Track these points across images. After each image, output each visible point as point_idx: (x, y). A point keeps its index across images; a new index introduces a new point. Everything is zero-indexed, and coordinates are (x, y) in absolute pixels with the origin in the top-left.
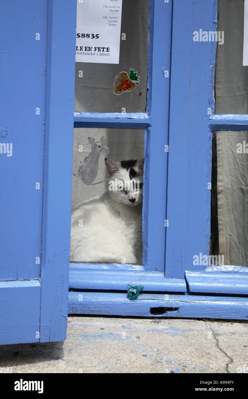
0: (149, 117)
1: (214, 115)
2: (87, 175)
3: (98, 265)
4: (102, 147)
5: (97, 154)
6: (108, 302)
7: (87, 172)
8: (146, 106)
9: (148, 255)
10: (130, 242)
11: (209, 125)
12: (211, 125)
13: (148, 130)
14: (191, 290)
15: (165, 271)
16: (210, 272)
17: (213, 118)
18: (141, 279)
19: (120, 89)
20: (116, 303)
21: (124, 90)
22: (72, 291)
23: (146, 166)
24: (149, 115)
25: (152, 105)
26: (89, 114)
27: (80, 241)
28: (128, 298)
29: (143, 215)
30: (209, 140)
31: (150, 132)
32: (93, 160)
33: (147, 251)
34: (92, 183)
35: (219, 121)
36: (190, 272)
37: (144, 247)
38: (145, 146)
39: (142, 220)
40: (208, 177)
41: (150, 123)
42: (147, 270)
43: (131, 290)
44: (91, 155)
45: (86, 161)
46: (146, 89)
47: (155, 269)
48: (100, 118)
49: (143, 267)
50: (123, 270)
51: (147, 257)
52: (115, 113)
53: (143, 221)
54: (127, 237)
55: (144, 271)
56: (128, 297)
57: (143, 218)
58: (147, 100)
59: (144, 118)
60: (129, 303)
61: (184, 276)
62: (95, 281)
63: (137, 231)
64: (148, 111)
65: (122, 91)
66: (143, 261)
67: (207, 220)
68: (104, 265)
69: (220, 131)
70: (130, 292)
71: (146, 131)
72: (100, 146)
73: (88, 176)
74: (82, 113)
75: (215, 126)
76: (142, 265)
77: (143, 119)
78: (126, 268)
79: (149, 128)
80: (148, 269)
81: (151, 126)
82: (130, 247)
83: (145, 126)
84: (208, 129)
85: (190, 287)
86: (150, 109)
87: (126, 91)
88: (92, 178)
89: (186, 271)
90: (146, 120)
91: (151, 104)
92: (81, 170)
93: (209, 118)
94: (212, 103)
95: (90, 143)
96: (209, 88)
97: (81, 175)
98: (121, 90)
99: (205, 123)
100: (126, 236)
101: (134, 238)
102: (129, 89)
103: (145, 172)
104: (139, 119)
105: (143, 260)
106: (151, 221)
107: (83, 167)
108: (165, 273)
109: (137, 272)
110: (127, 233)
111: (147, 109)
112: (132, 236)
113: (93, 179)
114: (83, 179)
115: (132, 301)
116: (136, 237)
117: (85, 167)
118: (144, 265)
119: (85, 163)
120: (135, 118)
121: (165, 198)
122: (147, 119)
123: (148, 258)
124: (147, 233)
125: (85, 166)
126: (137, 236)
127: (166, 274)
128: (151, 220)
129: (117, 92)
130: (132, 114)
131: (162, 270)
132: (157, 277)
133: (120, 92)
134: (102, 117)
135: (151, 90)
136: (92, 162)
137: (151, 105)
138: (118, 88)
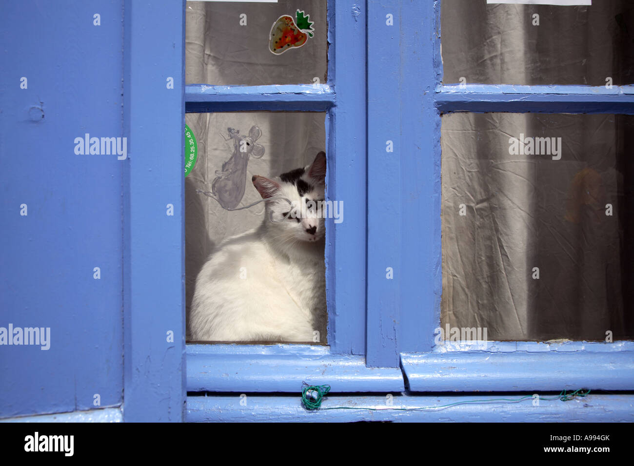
0: (332, 91)
1: (442, 86)
2: (228, 193)
3: (252, 347)
4: (252, 145)
5: (244, 156)
6: (268, 416)
7: (227, 188)
8: (327, 72)
9: (336, 329)
10: (307, 304)
11: (436, 102)
12: (438, 103)
13: (332, 112)
14: (413, 388)
15: (366, 356)
16: (442, 355)
17: (442, 91)
18: (325, 370)
19: (280, 44)
20: (283, 416)
21: (288, 45)
22: (206, 396)
23: (330, 176)
24: (332, 87)
25: (337, 70)
26: (229, 88)
27: (221, 306)
28: (304, 408)
29: (326, 260)
30: (436, 129)
31: (334, 116)
32: (238, 168)
33: (334, 322)
34: (237, 208)
35: (453, 95)
36: (408, 355)
37: (330, 315)
38: (327, 141)
39: (324, 268)
40: (437, 193)
41: (334, 101)
42: (335, 354)
43: (307, 393)
44: (233, 160)
45: (225, 170)
46: (326, 43)
47: (350, 352)
48: (247, 94)
49: (329, 350)
50: (294, 356)
51: (335, 332)
52: (273, 86)
53: (327, 271)
54: (303, 296)
55: (331, 356)
56: (304, 405)
57: (327, 266)
58: (328, 61)
59: (324, 93)
60: (305, 417)
61: (398, 363)
62: (246, 377)
63: (319, 286)
64: (331, 80)
65: (284, 47)
66: (328, 339)
67: (436, 266)
68: (261, 348)
69: (454, 112)
70: (308, 397)
71: (328, 115)
72: (250, 143)
73: (230, 195)
74: (216, 87)
75: (445, 104)
76: (327, 345)
77: (322, 94)
78: (299, 352)
79: (333, 109)
80: (338, 353)
81: (335, 106)
82: (306, 312)
83: (326, 106)
84: (434, 110)
85: (410, 382)
86: (334, 76)
87: (292, 48)
88: (236, 198)
89: (403, 354)
90: (327, 96)
91: (335, 68)
92: (216, 185)
93: (435, 90)
94: (438, 66)
95: (231, 138)
96: (433, 40)
97: (217, 194)
98: (282, 47)
99: (428, 99)
100: (300, 294)
101: (313, 297)
102: (296, 43)
103: (329, 187)
104: (316, 94)
105: (328, 337)
106: (340, 271)
107: (221, 180)
108: (367, 359)
109: (318, 358)
110: (302, 289)
111: (328, 78)
112: (309, 294)
113: (238, 200)
114: (221, 201)
115: (310, 412)
116: (317, 295)
117: (223, 180)
118: (329, 345)
119: (224, 173)
120: (308, 92)
121: (365, 230)
122: (329, 94)
123: (337, 334)
124: (334, 292)
125: (223, 177)
126: (319, 293)
127: (368, 362)
128: (340, 269)
129: (275, 50)
130: (304, 86)
131: (361, 353)
132: (353, 367)
133: (281, 49)
134: (251, 93)
135: (335, 45)
136: (236, 171)
137: (335, 70)
138: (276, 42)
